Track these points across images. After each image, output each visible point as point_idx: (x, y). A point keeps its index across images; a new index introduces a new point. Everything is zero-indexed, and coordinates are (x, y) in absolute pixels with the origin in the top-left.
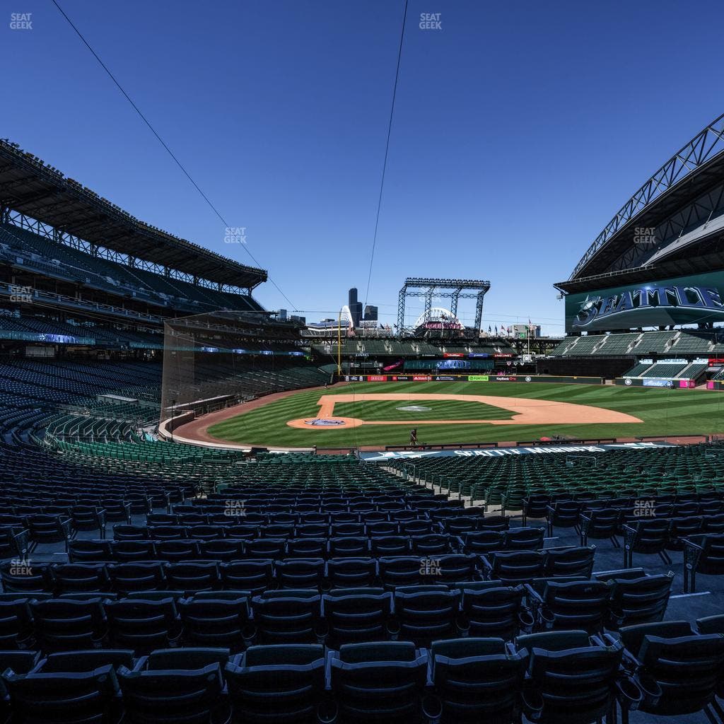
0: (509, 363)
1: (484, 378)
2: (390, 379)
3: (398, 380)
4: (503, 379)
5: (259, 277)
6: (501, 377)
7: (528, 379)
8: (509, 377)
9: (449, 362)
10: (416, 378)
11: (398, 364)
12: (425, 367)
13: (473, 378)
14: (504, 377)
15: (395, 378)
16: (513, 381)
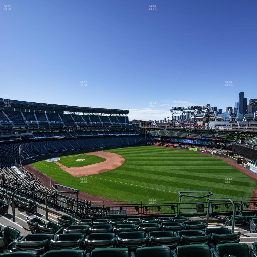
0: (218, 144)
1: (195, 149)
2: (160, 145)
3: (163, 146)
4: (202, 151)
5: (127, 112)
6: (201, 150)
7: (212, 153)
8: (204, 151)
9: (189, 140)
10: (169, 146)
11: (169, 139)
12: (179, 141)
13: (190, 149)
14: (203, 151)
15: (161, 145)
16: (206, 153)
